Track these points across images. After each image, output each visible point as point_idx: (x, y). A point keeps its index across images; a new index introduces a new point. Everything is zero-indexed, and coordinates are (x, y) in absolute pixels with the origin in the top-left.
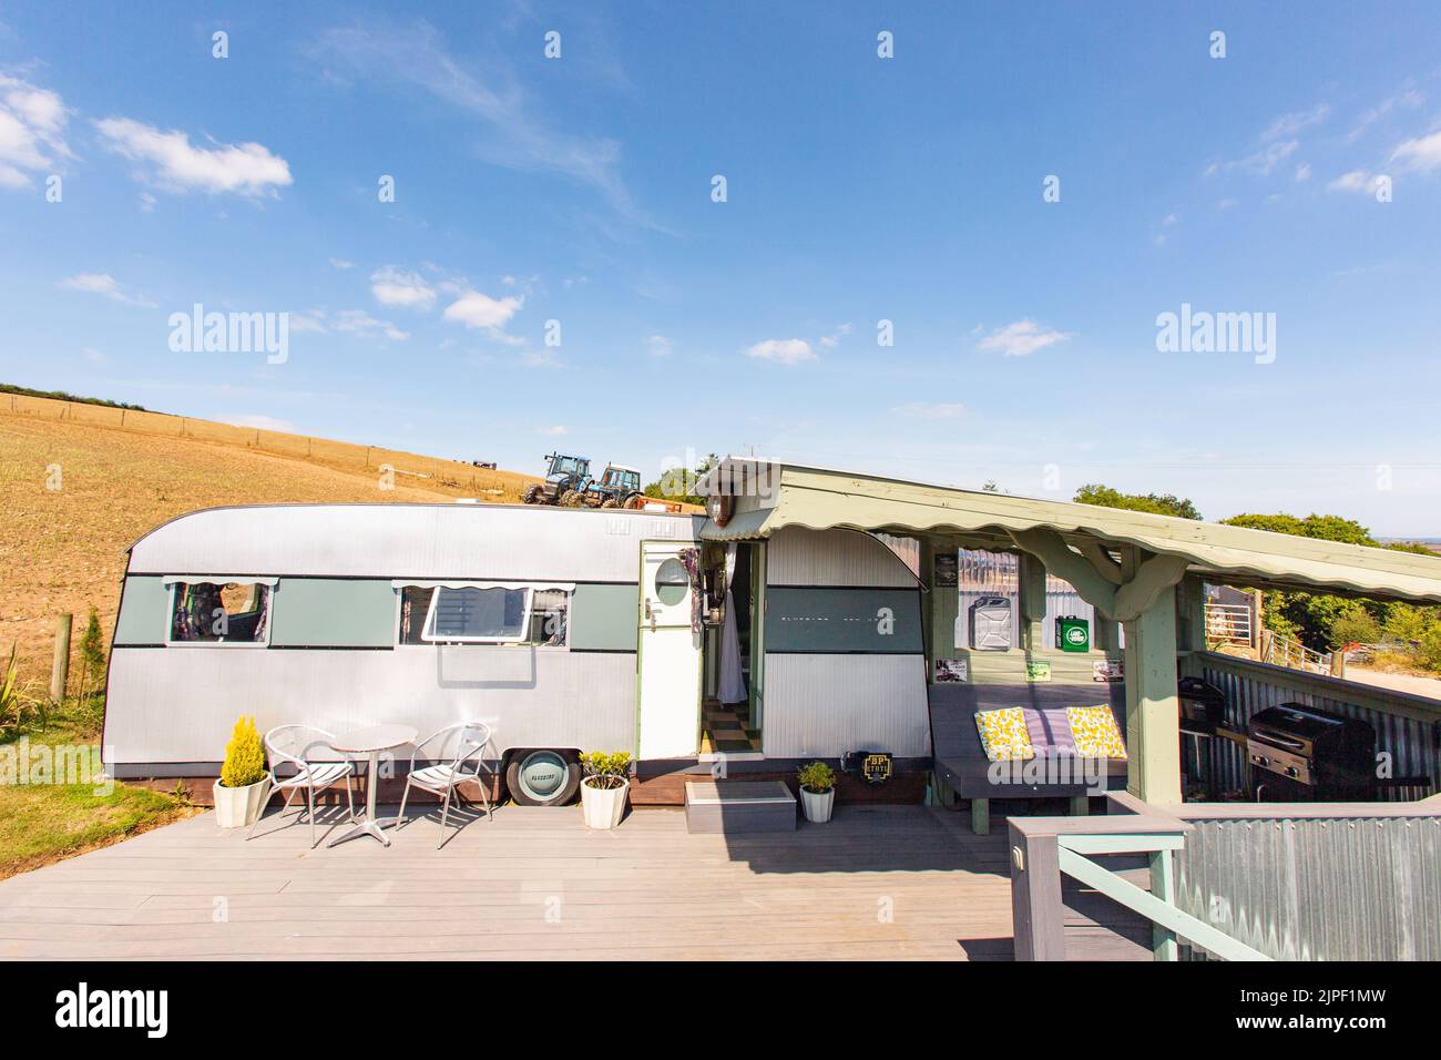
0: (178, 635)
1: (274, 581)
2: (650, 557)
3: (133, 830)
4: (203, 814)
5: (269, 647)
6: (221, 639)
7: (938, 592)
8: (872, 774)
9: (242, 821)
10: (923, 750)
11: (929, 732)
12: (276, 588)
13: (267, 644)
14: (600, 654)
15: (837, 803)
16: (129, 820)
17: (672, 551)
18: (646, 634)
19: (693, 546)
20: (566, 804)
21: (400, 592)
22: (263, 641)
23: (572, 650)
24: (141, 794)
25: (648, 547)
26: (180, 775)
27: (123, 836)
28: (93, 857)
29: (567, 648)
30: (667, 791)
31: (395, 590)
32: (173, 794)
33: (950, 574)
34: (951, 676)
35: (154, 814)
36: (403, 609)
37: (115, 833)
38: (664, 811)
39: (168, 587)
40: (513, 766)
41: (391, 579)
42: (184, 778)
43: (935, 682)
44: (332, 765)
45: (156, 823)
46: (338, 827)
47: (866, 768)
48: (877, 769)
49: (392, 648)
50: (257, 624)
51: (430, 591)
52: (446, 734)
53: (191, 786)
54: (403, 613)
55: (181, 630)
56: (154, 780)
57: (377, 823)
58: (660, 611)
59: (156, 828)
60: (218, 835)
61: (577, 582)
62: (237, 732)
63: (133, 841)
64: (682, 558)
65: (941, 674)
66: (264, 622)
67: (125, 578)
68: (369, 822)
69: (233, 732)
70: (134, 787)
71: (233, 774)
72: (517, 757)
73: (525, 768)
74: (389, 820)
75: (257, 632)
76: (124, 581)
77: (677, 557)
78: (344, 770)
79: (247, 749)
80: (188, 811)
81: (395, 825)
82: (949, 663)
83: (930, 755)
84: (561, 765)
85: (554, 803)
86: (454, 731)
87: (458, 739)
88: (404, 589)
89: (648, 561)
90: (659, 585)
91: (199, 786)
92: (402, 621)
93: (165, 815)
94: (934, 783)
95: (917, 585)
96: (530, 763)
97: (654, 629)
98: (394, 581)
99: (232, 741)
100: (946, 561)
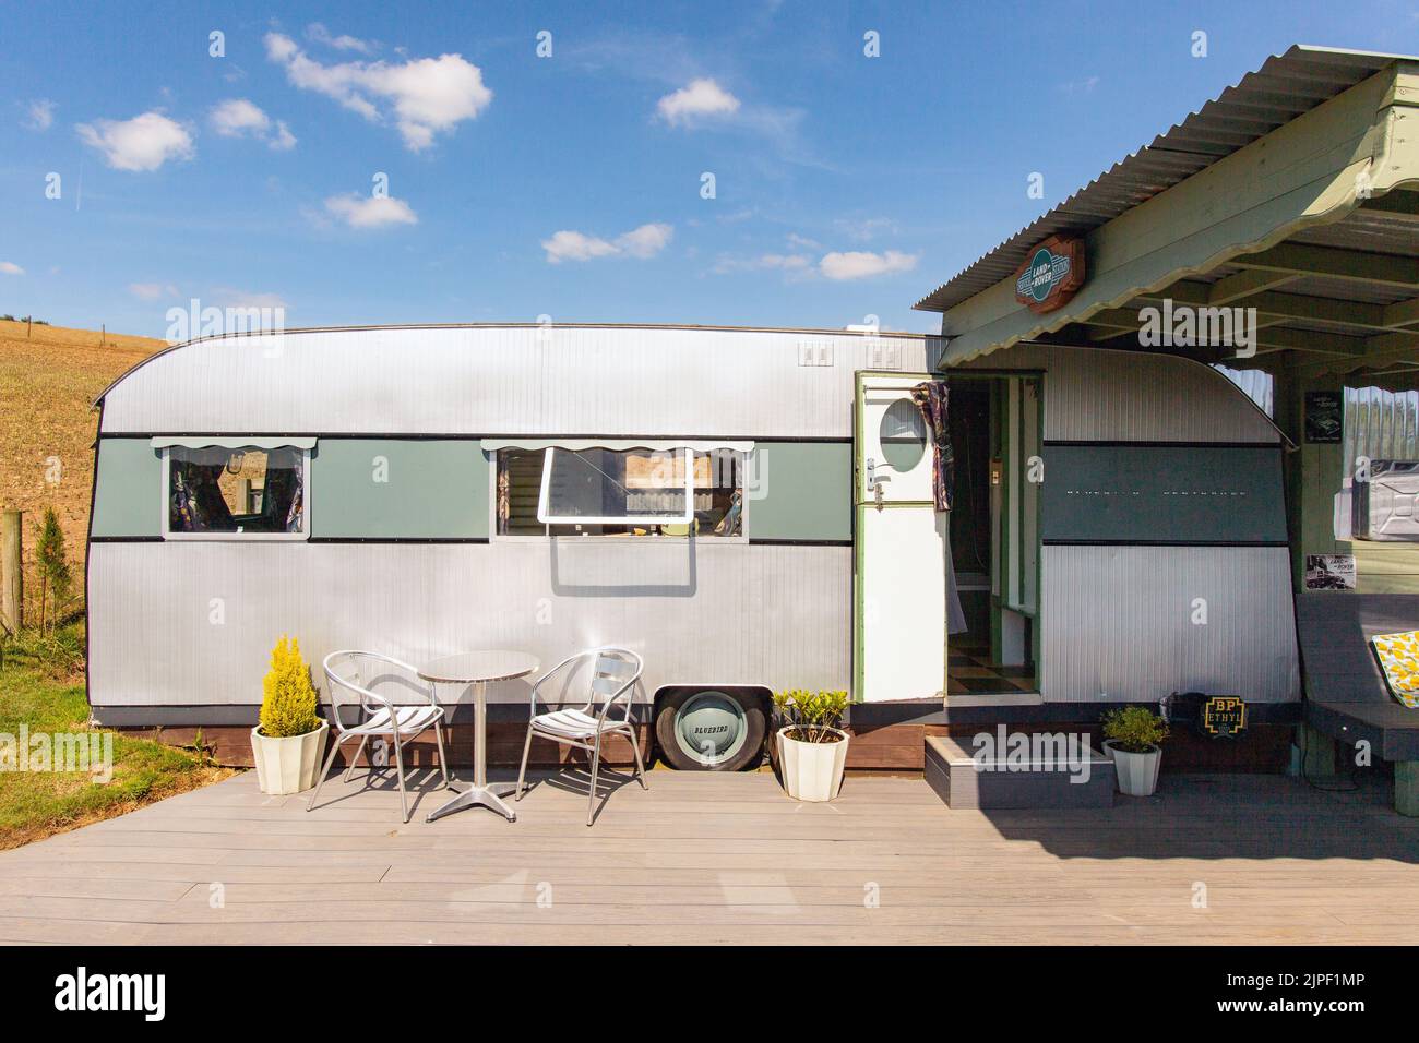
0: (177, 524)
1: (310, 443)
2: (871, 395)
3: (145, 796)
4: (236, 778)
5: (310, 540)
6: (240, 529)
7: (1309, 452)
8: (1216, 724)
9: (295, 787)
10: (1289, 693)
11: (1297, 665)
12: (314, 452)
13: (305, 535)
14: (794, 547)
15: (1165, 768)
16: (138, 782)
17: (903, 388)
18: (869, 516)
19: (929, 380)
20: (745, 769)
21: (493, 456)
22: (300, 531)
23: (753, 542)
24: (148, 748)
25: (867, 381)
26: (201, 723)
27: (133, 803)
28: (96, 831)
29: (745, 538)
30: (899, 748)
31: (486, 454)
32: (191, 749)
33: (1329, 422)
34: (1331, 581)
35: (167, 777)
36: (498, 483)
37: (122, 799)
38: (894, 778)
39: (159, 452)
40: (666, 713)
41: (479, 437)
42: (204, 726)
43: (1305, 589)
44: (415, 708)
45: (174, 787)
46: (428, 794)
47: (1207, 716)
48: (1225, 718)
49: (486, 541)
50: (289, 508)
51: (541, 454)
52: (571, 665)
53: (214, 739)
54: (498, 490)
55: (182, 517)
56: (162, 730)
57: (490, 789)
58: (887, 479)
59: (175, 793)
60: (264, 804)
61: (758, 440)
62: (276, 659)
63: (147, 812)
64: (919, 397)
65: (1315, 577)
66: (300, 504)
67: (98, 441)
68: (479, 790)
69: (271, 661)
70: (136, 740)
71: (277, 717)
72: (675, 699)
73: (683, 716)
74: (505, 787)
75: (289, 520)
76: (96, 446)
77: (909, 396)
78: (432, 716)
79: (294, 683)
80: (215, 774)
81: (514, 792)
82: (1328, 561)
83: (1298, 700)
84: (735, 712)
85: (727, 767)
86: (582, 660)
87: (590, 671)
88: (498, 451)
89: (869, 402)
90: (884, 441)
91: (225, 738)
92: (498, 501)
93: (184, 777)
94: (1302, 742)
95: (1279, 441)
96: (689, 710)
97: (880, 506)
98: (483, 441)
99: (271, 675)
100: (1324, 402)
